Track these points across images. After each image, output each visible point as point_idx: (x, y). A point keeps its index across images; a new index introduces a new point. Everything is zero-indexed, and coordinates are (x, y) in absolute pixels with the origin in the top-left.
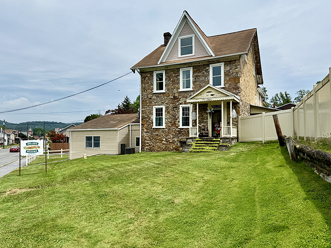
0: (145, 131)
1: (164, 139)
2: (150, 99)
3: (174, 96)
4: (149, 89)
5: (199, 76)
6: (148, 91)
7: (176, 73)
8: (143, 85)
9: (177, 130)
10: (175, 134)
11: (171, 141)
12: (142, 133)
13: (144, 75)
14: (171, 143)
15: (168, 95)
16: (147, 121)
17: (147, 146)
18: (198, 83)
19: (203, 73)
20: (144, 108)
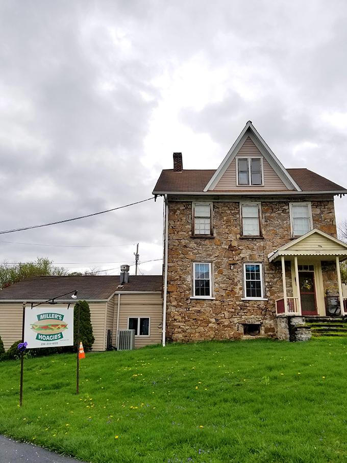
0: (174, 303)
1: (213, 320)
2: (185, 246)
3: (230, 246)
4: (182, 230)
5: (273, 218)
6: (181, 233)
7: (232, 210)
8: (172, 223)
9: (237, 303)
10: (233, 310)
11: (226, 324)
12: (167, 309)
13: (173, 206)
14: (227, 326)
15: (219, 243)
16: (179, 286)
17: (179, 333)
18: (271, 228)
19: (279, 214)
20: (173, 262)
